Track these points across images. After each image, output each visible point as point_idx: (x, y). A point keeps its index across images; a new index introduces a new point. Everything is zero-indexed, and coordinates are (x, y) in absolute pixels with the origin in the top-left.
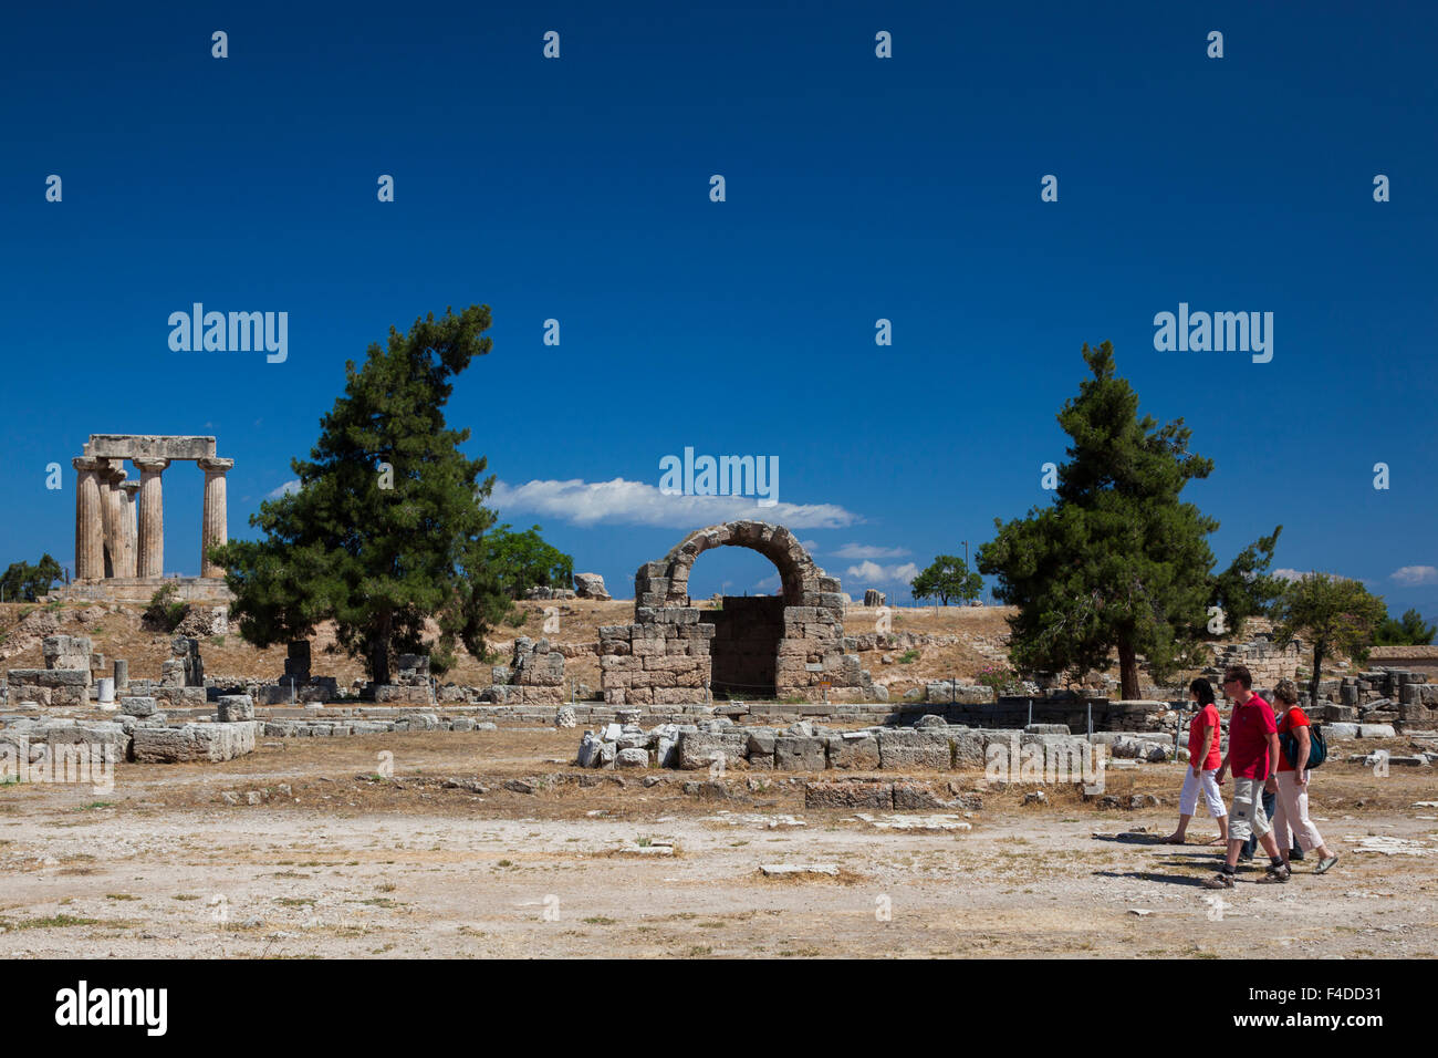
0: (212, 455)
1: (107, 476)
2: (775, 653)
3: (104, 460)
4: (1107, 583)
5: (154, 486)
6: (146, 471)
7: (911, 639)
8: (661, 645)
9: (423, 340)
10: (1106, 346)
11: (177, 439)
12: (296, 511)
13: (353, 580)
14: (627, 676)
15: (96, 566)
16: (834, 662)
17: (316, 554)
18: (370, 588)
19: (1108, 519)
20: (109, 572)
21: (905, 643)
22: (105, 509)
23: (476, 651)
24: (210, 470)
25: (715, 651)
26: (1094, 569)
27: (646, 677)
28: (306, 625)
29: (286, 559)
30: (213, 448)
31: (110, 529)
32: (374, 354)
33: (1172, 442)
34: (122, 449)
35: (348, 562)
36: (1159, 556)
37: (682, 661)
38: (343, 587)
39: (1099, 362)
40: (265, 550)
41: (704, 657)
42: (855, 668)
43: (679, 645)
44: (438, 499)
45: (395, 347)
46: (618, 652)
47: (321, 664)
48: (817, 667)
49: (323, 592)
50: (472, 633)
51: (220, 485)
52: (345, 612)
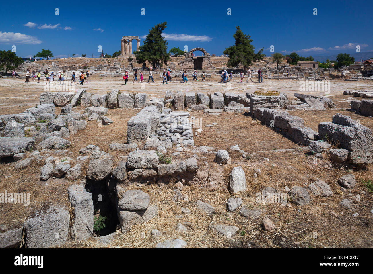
0: (138, 39)
1: (125, 41)
2: (202, 64)
3: (125, 39)
4: (238, 56)
5: (131, 43)
6: (130, 41)
7: (225, 62)
8: (187, 63)
9: (158, 26)
10: (239, 26)
11: (134, 37)
12: (144, 48)
13: (150, 56)
14: (183, 67)
15: (123, 53)
16: (209, 65)
17: (146, 53)
18: (152, 57)
19: (239, 47)
20: (125, 54)
21: (224, 62)
22: (125, 46)
23: (166, 64)
24: (138, 41)
25: (194, 63)
26: (237, 54)
27: (186, 67)
28: (145, 61)
29: (142, 53)
30: (138, 38)
31: (125, 48)
32: (153, 28)
33: (248, 38)
34: (127, 38)
35: (149, 54)
36: (245, 52)
37: (190, 65)
38: (149, 56)
39: (238, 28)
40: (140, 52)
41: (193, 65)
42: (212, 66)
43: (190, 63)
44: (160, 46)
45: (155, 27)
46: (182, 64)
47: (147, 66)
48: (207, 66)
49: (146, 57)
50: (165, 62)
51: (139, 43)
52: (149, 60)
